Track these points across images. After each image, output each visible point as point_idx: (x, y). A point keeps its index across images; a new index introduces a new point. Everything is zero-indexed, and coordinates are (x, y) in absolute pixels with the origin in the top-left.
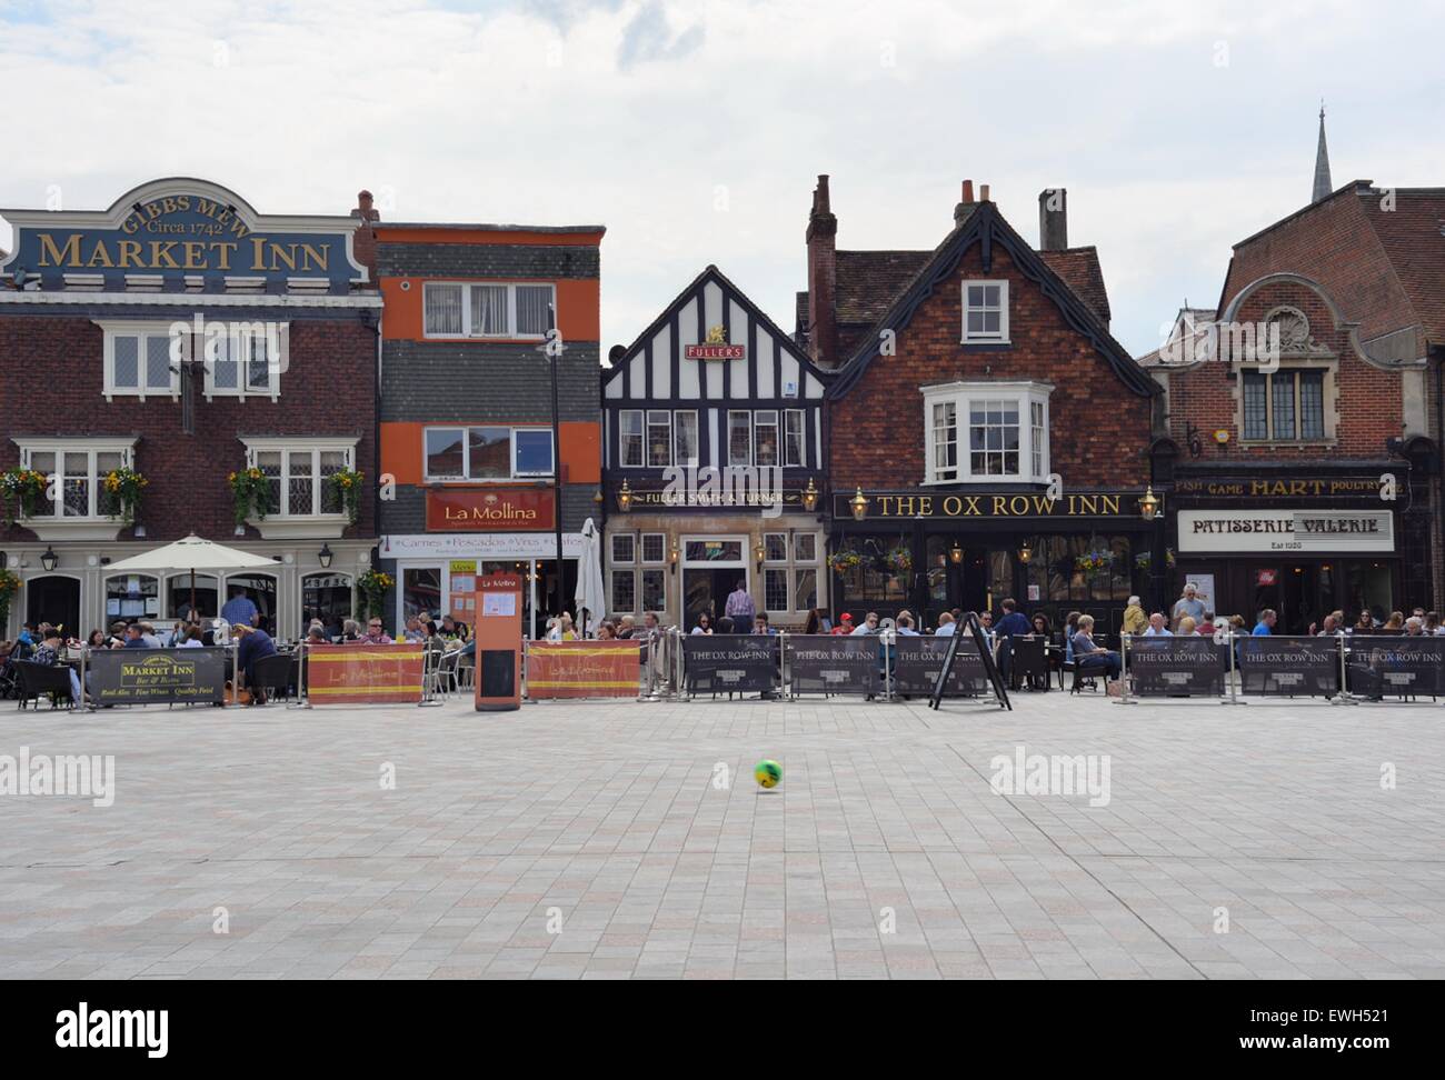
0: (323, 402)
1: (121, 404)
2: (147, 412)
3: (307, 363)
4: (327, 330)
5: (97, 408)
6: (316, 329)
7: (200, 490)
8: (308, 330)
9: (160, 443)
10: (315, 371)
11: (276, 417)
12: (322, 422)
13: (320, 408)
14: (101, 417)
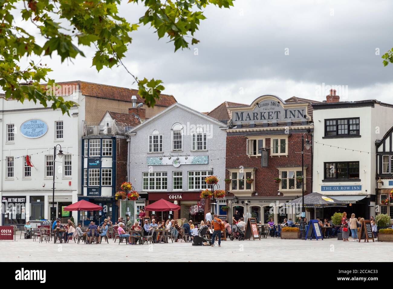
0: (298, 157)
1: (252, 159)
2: (258, 161)
3: (295, 146)
4: (300, 136)
5: (247, 160)
6: (297, 136)
7: (270, 182)
8: (295, 136)
9: (261, 169)
10: (296, 148)
11: (287, 161)
12: (298, 162)
13: (297, 158)
14: (248, 162)
